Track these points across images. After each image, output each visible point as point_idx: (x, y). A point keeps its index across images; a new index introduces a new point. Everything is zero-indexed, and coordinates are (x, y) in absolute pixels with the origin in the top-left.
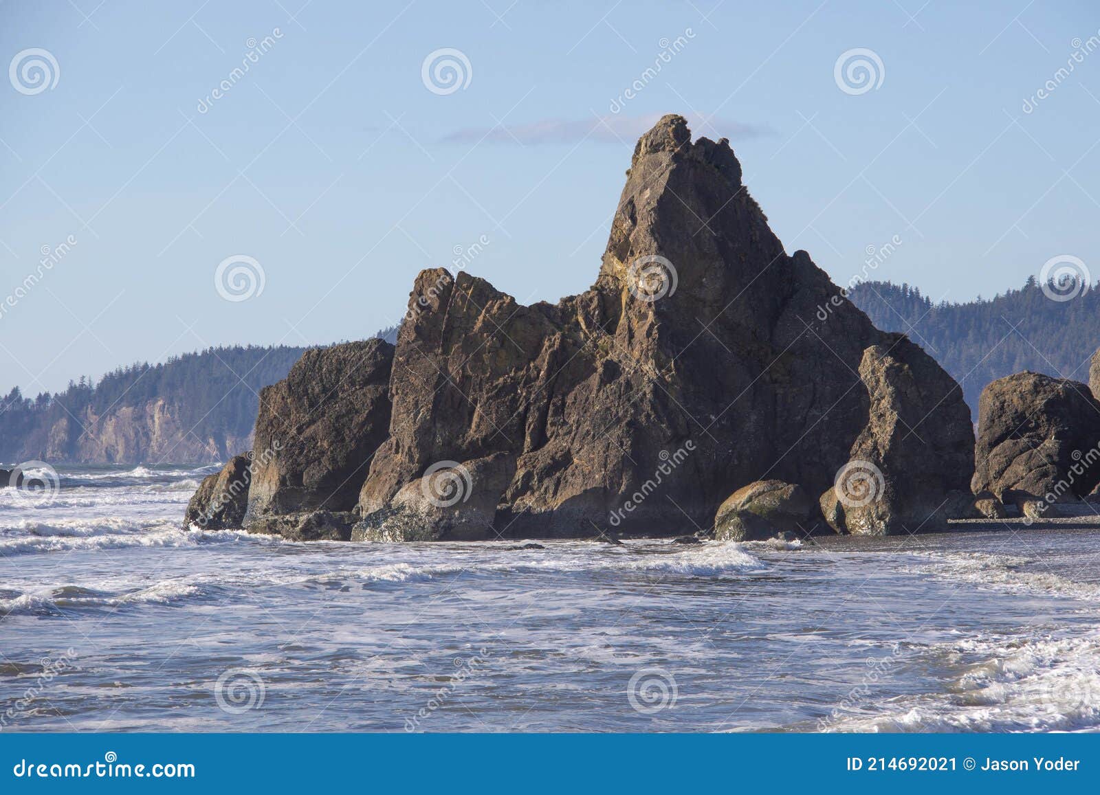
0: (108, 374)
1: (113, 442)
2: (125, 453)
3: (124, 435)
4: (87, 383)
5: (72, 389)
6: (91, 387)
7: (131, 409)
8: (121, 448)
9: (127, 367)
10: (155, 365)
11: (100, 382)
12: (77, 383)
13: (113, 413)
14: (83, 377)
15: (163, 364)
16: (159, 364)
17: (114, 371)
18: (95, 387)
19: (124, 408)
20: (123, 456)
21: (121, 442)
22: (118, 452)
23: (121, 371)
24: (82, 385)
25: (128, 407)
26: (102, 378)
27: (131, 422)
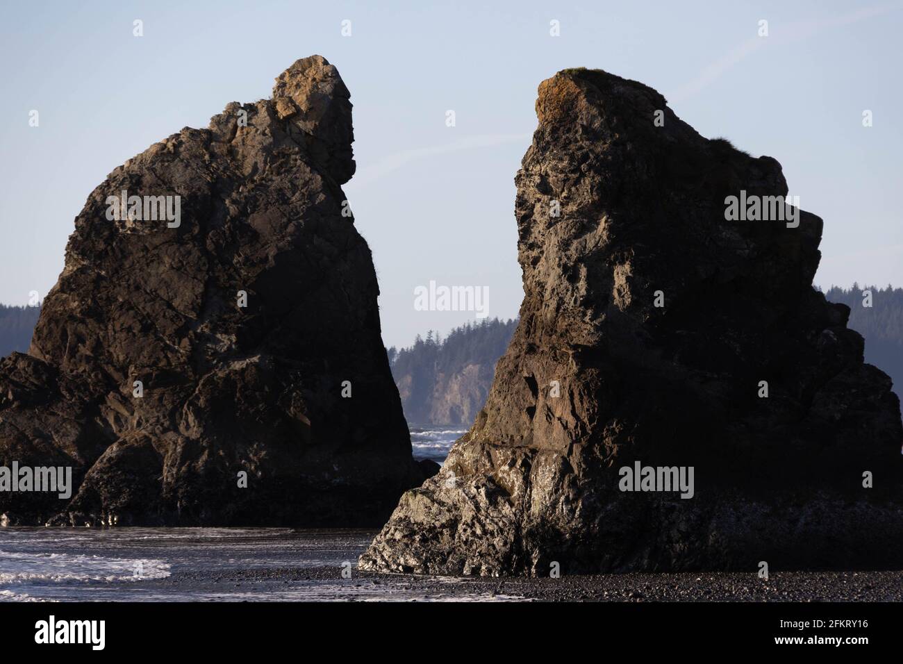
0: (456, 329)
1: (458, 402)
2: (470, 413)
3: (470, 395)
4: (434, 338)
5: (419, 343)
6: (438, 341)
7: (478, 366)
8: (466, 408)
9: (475, 322)
10: (505, 322)
11: (447, 337)
12: (424, 338)
13: (460, 371)
14: (431, 332)
15: (513, 320)
16: (510, 320)
17: (461, 326)
18: (441, 343)
19: (471, 366)
20: (468, 418)
21: (467, 402)
22: (463, 413)
23: (469, 326)
24: (429, 341)
25: (474, 365)
26: (450, 334)
27: (477, 381)
